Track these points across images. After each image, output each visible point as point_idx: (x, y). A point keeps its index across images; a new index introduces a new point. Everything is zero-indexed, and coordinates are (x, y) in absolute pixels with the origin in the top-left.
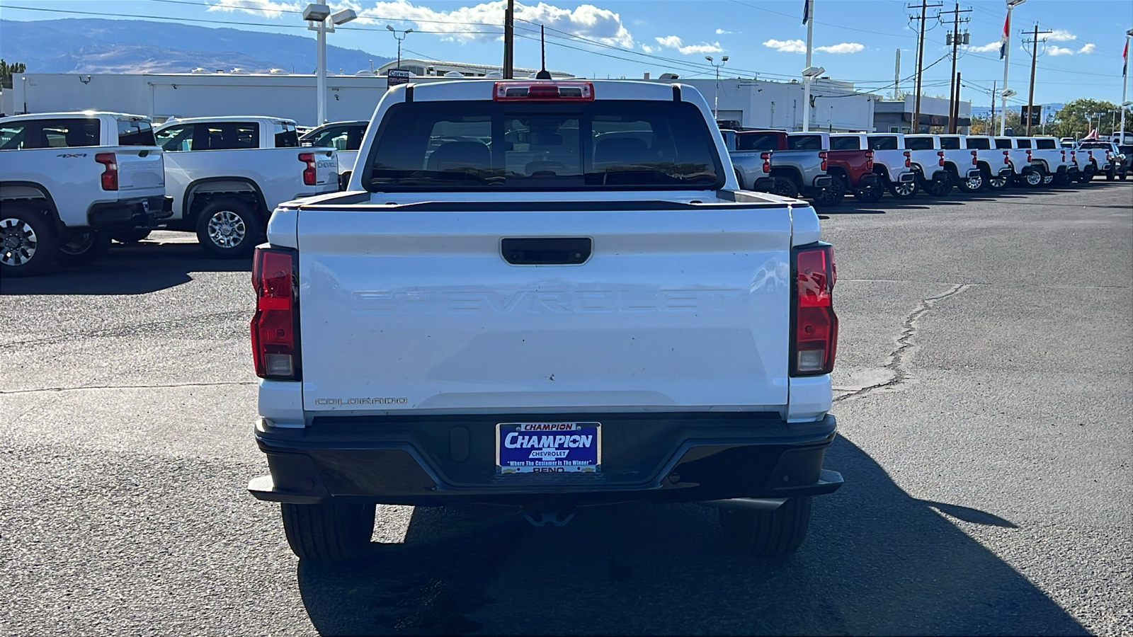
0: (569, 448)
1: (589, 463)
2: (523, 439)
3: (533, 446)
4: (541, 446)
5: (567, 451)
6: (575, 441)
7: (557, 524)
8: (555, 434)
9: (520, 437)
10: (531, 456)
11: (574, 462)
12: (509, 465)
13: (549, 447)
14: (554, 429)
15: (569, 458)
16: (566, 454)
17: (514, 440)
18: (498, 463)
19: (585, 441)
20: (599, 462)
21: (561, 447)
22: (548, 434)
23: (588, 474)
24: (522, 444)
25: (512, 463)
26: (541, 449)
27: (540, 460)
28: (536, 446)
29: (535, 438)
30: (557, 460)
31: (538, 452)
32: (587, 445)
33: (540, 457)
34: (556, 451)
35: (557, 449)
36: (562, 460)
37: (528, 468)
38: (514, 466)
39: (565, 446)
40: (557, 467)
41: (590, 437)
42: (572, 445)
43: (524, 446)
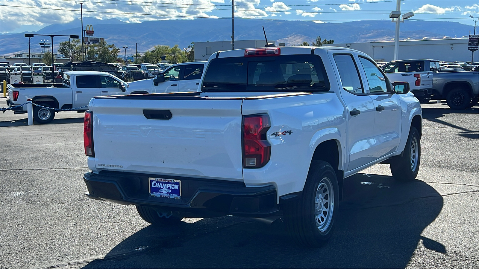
0: (171, 189)
1: (178, 196)
2: (157, 184)
3: (160, 187)
4: (163, 187)
5: (171, 190)
6: (173, 187)
7: (167, 217)
8: (167, 183)
9: (156, 183)
10: (160, 191)
11: (173, 194)
12: (153, 193)
13: (165, 188)
14: (166, 181)
15: (171, 193)
16: (171, 191)
17: (155, 184)
18: (150, 192)
19: (176, 187)
20: (181, 195)
21: (169, 188)
22: (165, 183)
23: (177, 199)
24: (157, 186)
25: (154, 193)
26: (163, 188)
27: (163, 192)
28: (161, 187)
29: (161, 184)
30: (168, 193)
31: (162, 189)
32: (177, 189)
33: (162, 191)
34: (168, 190)
35: (168, 189)
36: (169, 193)
37: (158, 195)
38: (155, 194)
39: (170, 188)
40: (167, 196)
41: (178, 185)
42: (173, 188)
43: (158, 187)
